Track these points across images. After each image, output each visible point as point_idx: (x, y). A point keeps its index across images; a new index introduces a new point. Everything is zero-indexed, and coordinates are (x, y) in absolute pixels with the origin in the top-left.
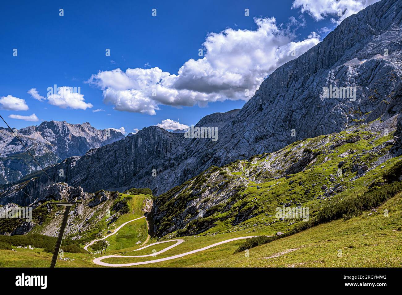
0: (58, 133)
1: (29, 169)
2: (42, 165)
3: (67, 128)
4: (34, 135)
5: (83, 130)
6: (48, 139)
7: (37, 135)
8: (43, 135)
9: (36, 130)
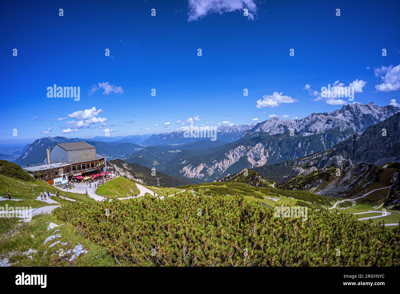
0: (353, 113)
1: (337, 140)
2: (345, 137)
3: (358, 109)
4: (339, 116)
5: (370, 109)
6: (347, 118)
7: (340, 116)
8: (344, 115)
9: (340, 112)
